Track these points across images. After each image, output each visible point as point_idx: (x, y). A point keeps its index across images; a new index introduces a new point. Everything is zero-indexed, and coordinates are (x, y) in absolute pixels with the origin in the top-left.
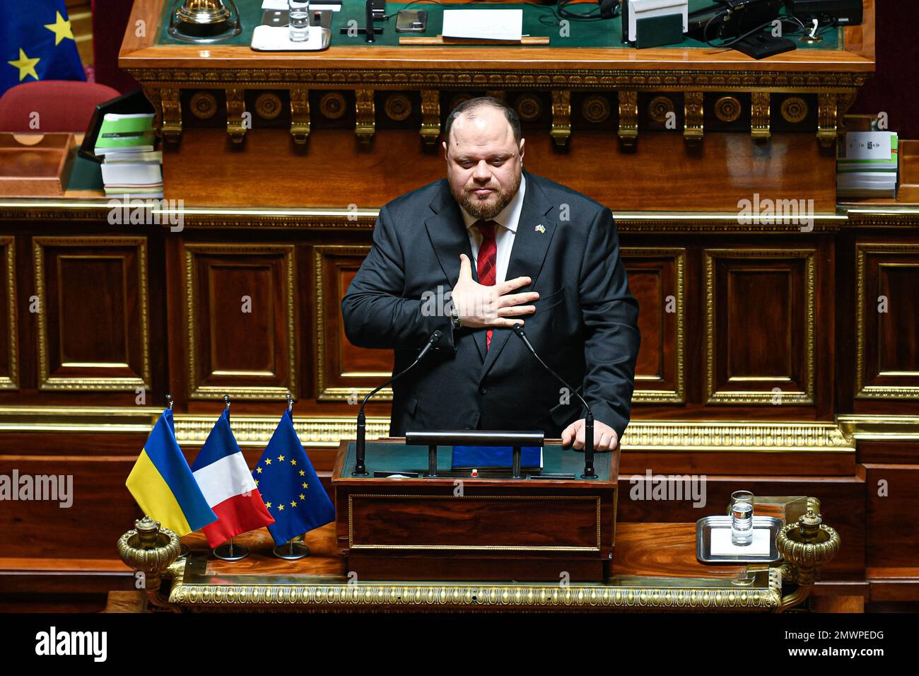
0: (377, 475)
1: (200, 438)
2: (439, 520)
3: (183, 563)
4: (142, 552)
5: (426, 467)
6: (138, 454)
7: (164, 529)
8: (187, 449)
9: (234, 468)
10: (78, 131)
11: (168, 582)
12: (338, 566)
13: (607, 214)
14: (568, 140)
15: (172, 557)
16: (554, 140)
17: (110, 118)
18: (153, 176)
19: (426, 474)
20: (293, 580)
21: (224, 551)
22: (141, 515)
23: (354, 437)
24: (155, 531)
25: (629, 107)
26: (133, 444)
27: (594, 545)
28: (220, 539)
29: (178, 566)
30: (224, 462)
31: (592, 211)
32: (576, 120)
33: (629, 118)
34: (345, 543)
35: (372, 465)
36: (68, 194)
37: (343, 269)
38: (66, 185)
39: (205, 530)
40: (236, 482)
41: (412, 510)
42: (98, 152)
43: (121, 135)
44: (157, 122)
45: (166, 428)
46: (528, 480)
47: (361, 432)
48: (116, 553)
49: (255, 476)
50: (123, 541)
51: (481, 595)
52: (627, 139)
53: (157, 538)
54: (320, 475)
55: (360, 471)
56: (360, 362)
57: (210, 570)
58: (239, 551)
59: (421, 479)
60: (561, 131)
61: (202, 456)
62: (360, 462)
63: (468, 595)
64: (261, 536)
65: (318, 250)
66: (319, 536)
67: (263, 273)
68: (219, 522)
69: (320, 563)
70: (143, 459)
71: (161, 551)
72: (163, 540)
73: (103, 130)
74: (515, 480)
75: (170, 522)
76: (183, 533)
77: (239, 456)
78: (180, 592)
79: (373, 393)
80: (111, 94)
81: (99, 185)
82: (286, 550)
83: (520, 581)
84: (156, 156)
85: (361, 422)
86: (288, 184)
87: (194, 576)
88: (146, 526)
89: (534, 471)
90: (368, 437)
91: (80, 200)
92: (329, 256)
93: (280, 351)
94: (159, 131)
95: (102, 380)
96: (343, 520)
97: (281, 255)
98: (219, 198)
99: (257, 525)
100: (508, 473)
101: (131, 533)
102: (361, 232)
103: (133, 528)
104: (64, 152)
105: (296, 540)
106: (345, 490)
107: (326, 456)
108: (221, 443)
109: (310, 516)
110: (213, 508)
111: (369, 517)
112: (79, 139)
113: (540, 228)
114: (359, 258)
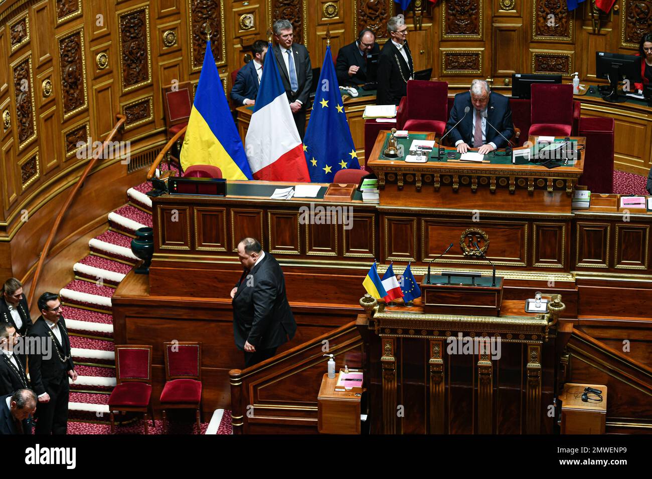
0: (433, 284)
1: (384, 271)
2: (451, 297)
3: (378, 307)
4: (366, 303)
5: (447, 282)
6: (366, 275)
7: (373, 297)
8: (381, 275)
9: (393, 280)
10: (357, 183)
11: (374, 312)
12: (422, 309)
14: (495, 190)
15: (375, 305)
16: (491, 190)
17: (366, 180)
18: (377, 197)
19: (447, 284)
20: (409, 313)
21: (390, 304)
22: (366, 293)
23: (427, 273)
24: (370, 297)
25: (512, 181)
26: (365, 272)
27: (495, 306)
28: (389, 300)
29: (377, 308)
30: (390, 278)
32: (498, 185)
33: (512, 185)
34: (424, 303)
35: (432, 281)
36: (353, 201)
37: (430, 225)
38: (352, 198)
39: (385, 298)
40: (394, 285)
41: (443, 294)
42: (361, 190)
43: (368, 185)
44: (378, 182)
45: (374, 268)
46: (476, 287)
47: (429, 271)
48: (358, 303)
49: (399, 283)
50: (361, 300)
51: (462, 319)
52: (512, 191)
53: (371, 300)
54: (417, 283)
55: (428, 283)
56: (435, 252)
57: (386, 309)
58: (395, 304)
59: (446, 286)
60: (493, 188)
61: (384, 277)
62: (429, 280)
63: (458, 319)
64: (401, 300)
65: (423, 219)
66: (417, 300)
67: (407, 225)
68: (389, 296)
69: (417, 308)
70: (368, 278)
71: (372, 303)
72: (372, 300)
73: (363, 183)
74: (473, 287)
75: (375, 295)
76: (378, 298)
77: (395, 277)
78: (377, 315)
79: (433, 260)
80: (367, 173)
81: (361, 199)
82: (407, 304)
83: (473, 315)
84: (378, 191)
85: (429, 269)
86: (415, 200)
87: (380, 311)
88: (367, 296)
90: (431, 273)
91: (356, 203)
92: (426, 221)
93: (412, 248)
94: (378, 184)
95: (361, 254)
96: (423, 297)
97: (412, 220)
98: (395, 204)
99: (399, 297)
101: (363, 298)
102: (433, 215)
103: (364, 296)
104: (352, 189)
105: (411, 301)
106: (424, 288)
107: (420, 278)
108: (389, 273)
109: (414, 295)
110: (387, 292)
111: (430, 296)
112: (357, 186)
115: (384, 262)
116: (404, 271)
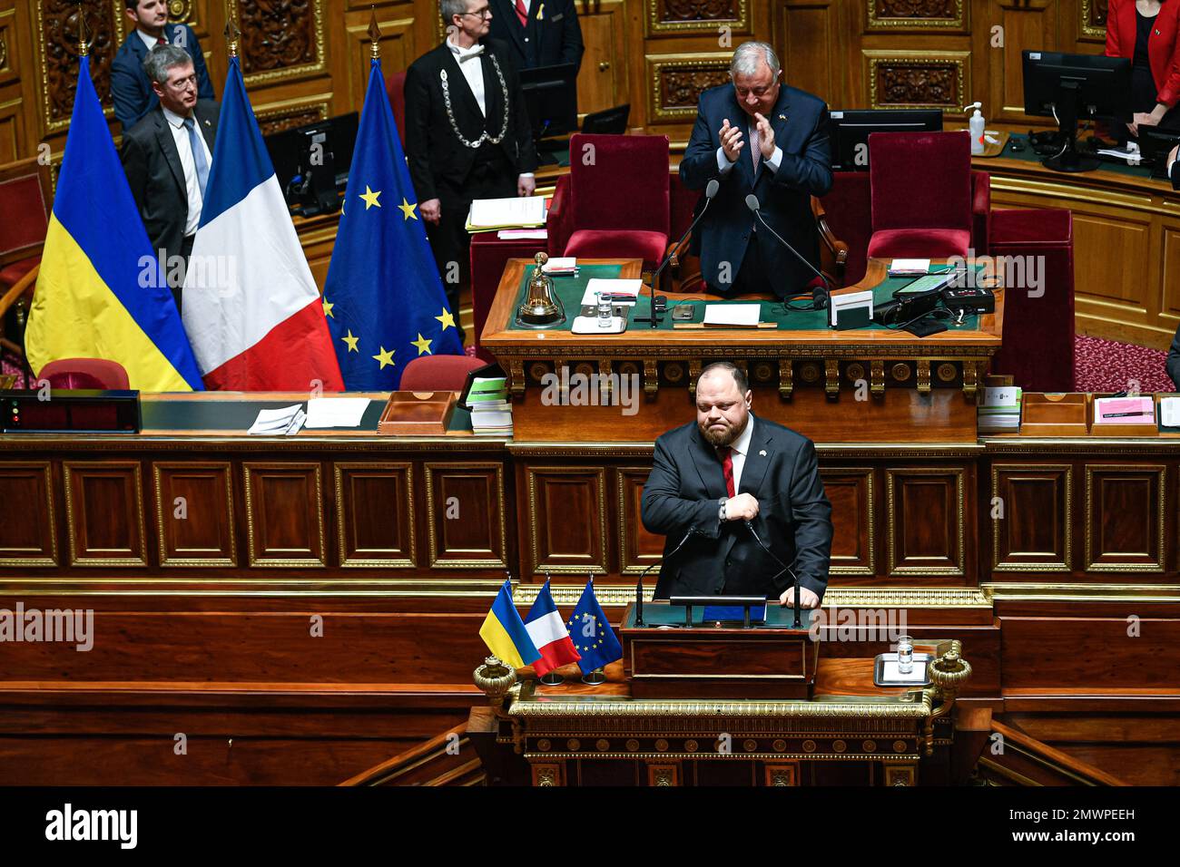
0: (651, 626)
1: (530, 600)
2: (694, 657)
3: (519, 687)
4: (489, 680)
5: (685, 621)
6: (488, 612)
7: (505, 664)
8: (521, 609)
9: (553, 621)
10: (457, 390)
11: (509, 700)
12: (626, 689)
13: (810, 444)
14: (791, 394)
15: (511, 683)
16: (781, 394)
17: (477, 381)
18: (507, 420)
19: (684, 625)
20: (595, 699)
21: (547, 679)
22: (489, 654)
23: (634, 599)
24: (499, 665)
25: (832, 371)
26: (484, 605)
27: (802, 674)
28: (544, 671)
29: (516, 689)
30: (547, 617)
31: (800, 442)
32: (797, 381)
33: (833, 379)
34: (629, 673)
35: (647, 619)
36: (449, 433)
37: (638, 484)
38: (447, 426)
39: (535, 665)
40: (554, 630)
41: (676, 651)
42: (468, 404)
43: (485, 392)
44: (508, 384)
45: (506, 592)
46: (755, 629)
47: (640, 596)
48: (471, 680)
49: (568, 627)
50: (477, 673)
51: (723, 709)
52: (832, 393)
53: (500, 670)
54: (612, 625)
55: (640, 623)
56: (650, 547)
57: (538, 692)
58: (560, 679)
59: (681, 629)
60: (786, 388)
61: (532, 613)
62: (639, 617)
63: (715, 709)
64: (573, 668)
65: (620, 471)
66: (614, 668)
67: (583, 487)
68: (543, 659)
69: (614, 687)
70: (491, 616)
71: (503, 679)
72: (504, 671)
73: (473, 389)
74: (746, 629)
75: (510, 658)
76: (519, 667)
77: (556, 614)
78: (516, 707)
79: (648, 569)
80: (482, 364)
81: (469, 427)
82: (589, 679)
83: (750, 699)
84: (508, 407)
85: (640, 590)
86: (599, 425)
87: (525, 697)
88: (492, 661)
89: (759, 623)
90: (644, 600)
91: (457, 436)
92: (627, 475)
93: (595, 539)
94: (509, 390)
95: (474, 561)
96: (627, 658)
97: (595, 474)
98: (552, 436)
99: (569, 660)
100: (740, 624)
101: (483, 667)
102: (645, 459)
103: (484, 663)
104: (447, 404)
105: (598, 671)
106: (628, 637)
107: (617, 613)
108: (544, 605)
109: (606, 654)
110: (541, 650)
111: (645, 655)
112: (458, 395)
113: (763, 453)
114: (646, 476)
115: (529, 578)
116: (578, 599)
